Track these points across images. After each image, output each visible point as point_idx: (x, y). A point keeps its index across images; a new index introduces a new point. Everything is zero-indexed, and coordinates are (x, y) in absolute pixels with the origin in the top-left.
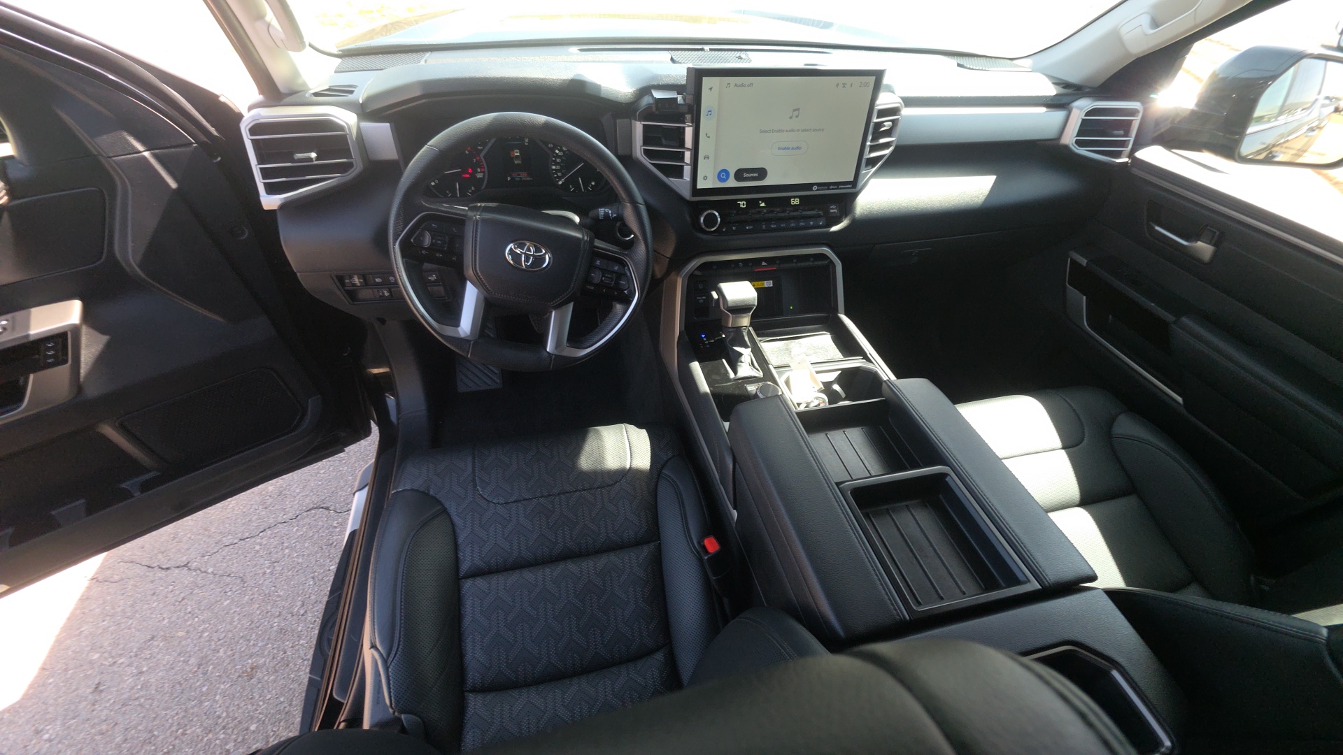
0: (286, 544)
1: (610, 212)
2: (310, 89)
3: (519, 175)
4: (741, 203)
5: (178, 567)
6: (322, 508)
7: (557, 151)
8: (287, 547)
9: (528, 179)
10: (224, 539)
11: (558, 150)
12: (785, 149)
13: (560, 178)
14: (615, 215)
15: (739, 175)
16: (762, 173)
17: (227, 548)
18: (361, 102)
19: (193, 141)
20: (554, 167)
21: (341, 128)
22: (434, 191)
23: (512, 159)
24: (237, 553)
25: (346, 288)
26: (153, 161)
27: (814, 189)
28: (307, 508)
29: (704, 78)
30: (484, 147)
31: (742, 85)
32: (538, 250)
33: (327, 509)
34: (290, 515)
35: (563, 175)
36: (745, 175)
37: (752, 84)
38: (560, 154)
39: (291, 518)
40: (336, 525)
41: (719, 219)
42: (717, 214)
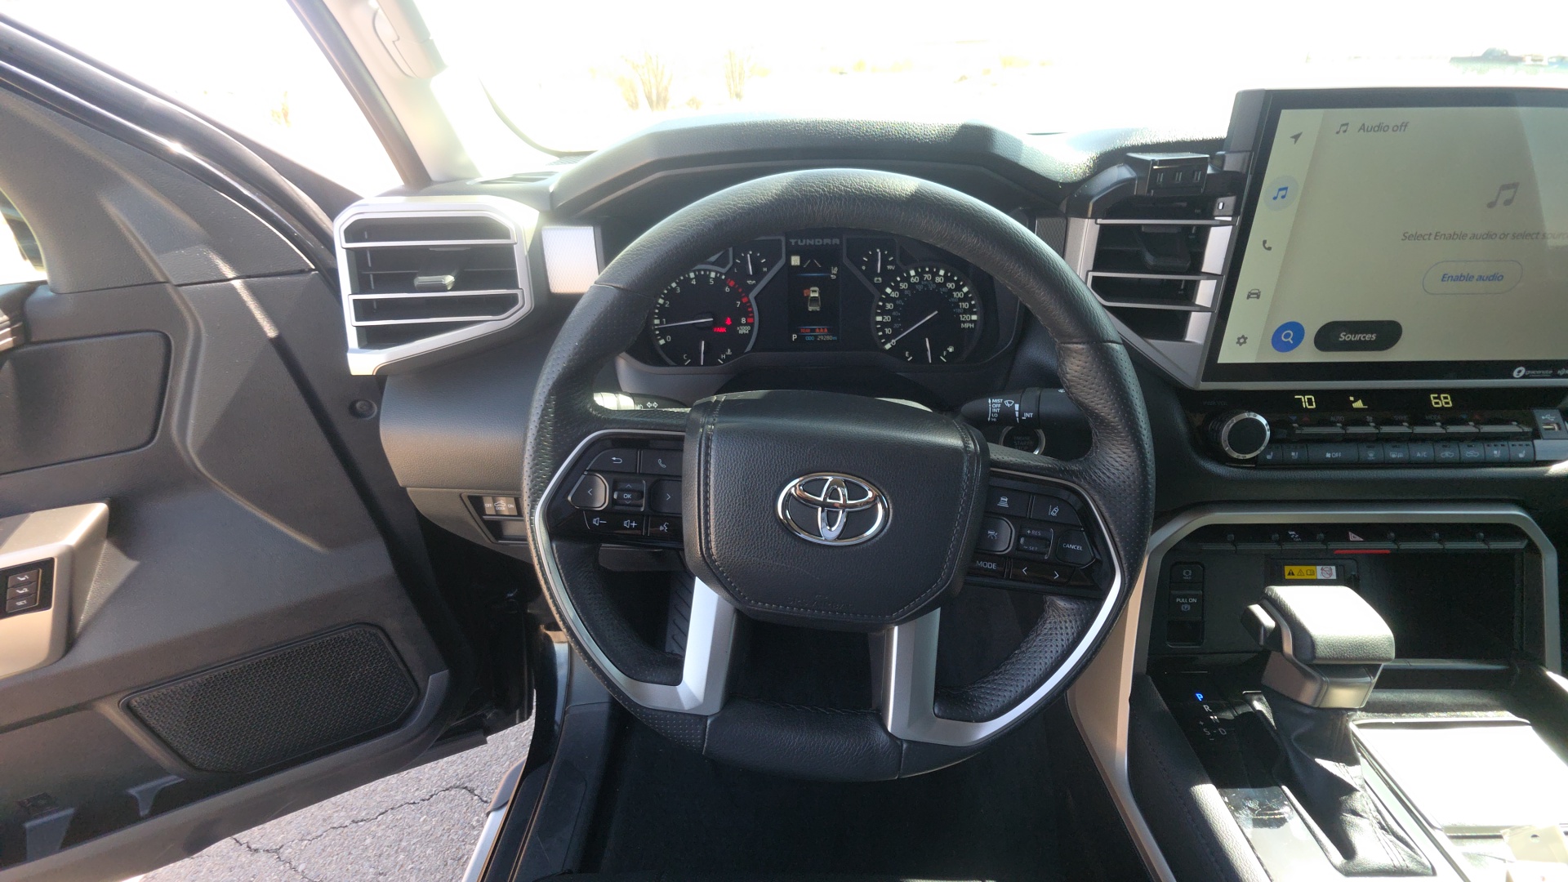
0: (404, 844)
1: (1017, 407)
2: (480, 176)
3: (813, 330)
4: (1304, 399)
5: (268, 851)
6: (466, 788)
7: (888, 290)
8: (404, 850)
9: (829, 338)
10: (336, 814)
11: (891, 287)
12: (1459, 278)
13: (888, 338)
14: (1027, 415)
15: (1327, 337)
16: (1388, 333)
17: (333, 833)
18: (551, 191)
19: (313, 267)
20: (879, 319)
21: (505, 233)
22: (661, 352)
23: (807, 300)
24: (342, 845)
25: (484, 517)
26: (246, 296)
27: (1515, 374)
28: (448, 783)
29: (1283, 111)
30: (758, 282)
31: (1380, 128)
32: (855, 492)
33: (471, 791)
34: (423, 793)
35: (895, 334)
36: (1343, 337)
37: (1405, 125)
38: (893, 295)
39: (423, 797)
40: (474, 823)
41: (1268, 433)
42: (1264, 421)
